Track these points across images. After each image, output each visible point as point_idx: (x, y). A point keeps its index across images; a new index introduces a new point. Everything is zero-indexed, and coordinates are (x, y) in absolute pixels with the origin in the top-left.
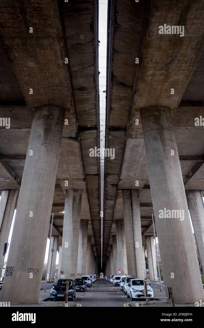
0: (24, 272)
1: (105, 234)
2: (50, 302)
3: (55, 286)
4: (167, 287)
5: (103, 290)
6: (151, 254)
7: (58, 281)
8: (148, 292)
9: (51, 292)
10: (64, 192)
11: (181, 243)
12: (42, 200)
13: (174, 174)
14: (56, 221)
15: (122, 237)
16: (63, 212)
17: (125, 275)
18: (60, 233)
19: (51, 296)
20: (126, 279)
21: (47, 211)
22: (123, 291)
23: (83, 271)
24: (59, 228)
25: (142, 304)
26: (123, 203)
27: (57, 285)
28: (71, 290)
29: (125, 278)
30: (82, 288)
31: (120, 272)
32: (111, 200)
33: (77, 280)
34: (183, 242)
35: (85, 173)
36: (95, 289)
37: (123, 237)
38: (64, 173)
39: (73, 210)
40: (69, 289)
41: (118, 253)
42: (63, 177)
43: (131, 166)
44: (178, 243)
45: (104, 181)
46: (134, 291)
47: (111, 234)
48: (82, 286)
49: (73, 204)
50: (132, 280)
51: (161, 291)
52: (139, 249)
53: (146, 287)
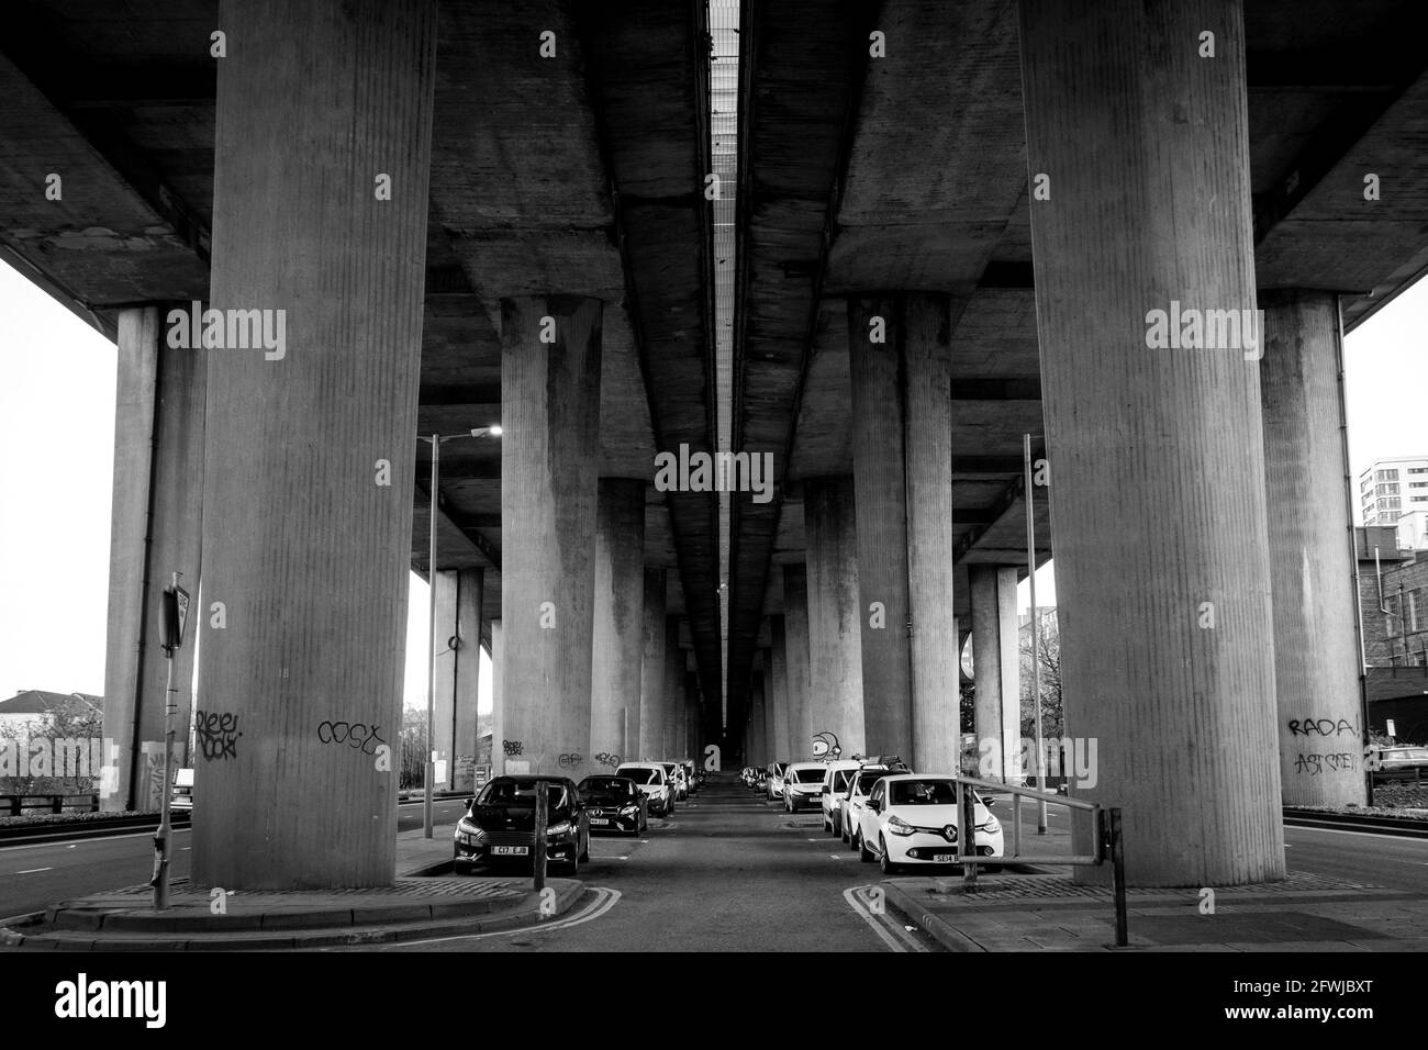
0: (301, 737)
1: (744, 556)
2: (453, 879)
3: (477, 809)
4: (1090, 806)
5: (733, 830)
6: (995, 660)
7: (490, 786)
8: (976, 834)
9: (457, 834)
10: (494, 319)
11: (1190, 586)
12: (351, 344)
13: (1200, 168)
14: (461, 488)
15: (838, 570)
16: (496, 430)
17: (853, 758)
18: (486, 554)
19: (457, 854)
20: (858, 774)
21: (389, 412)
22: (838, 833)
23: (623, 743)
24: (482, 529)
25: (943, 891)
26: (848, 380)
27: (487, 804)
28: (560, 829)
29: (850, 773)
30: (624, 820)
31: (822, 748)
32: (780, 361)
33: (596, 783)
34: (1206, 580)
35: (616, 189)
36: (689, 824)
37: (845, 571)
38: (480, 189)
39: (552, 420)
40: (552, 823)
41: (815, 654)
42: (481, 216)
43: (910, 137)
44: (1173, 586)
45: (733, 241)
46: (901, 830)
47: (774, 556)
48: (624, 812)
49: (550, 388)
50: (888, 780)
51: (1041, 830)
52: (933, 634)
53: (968, 814)
